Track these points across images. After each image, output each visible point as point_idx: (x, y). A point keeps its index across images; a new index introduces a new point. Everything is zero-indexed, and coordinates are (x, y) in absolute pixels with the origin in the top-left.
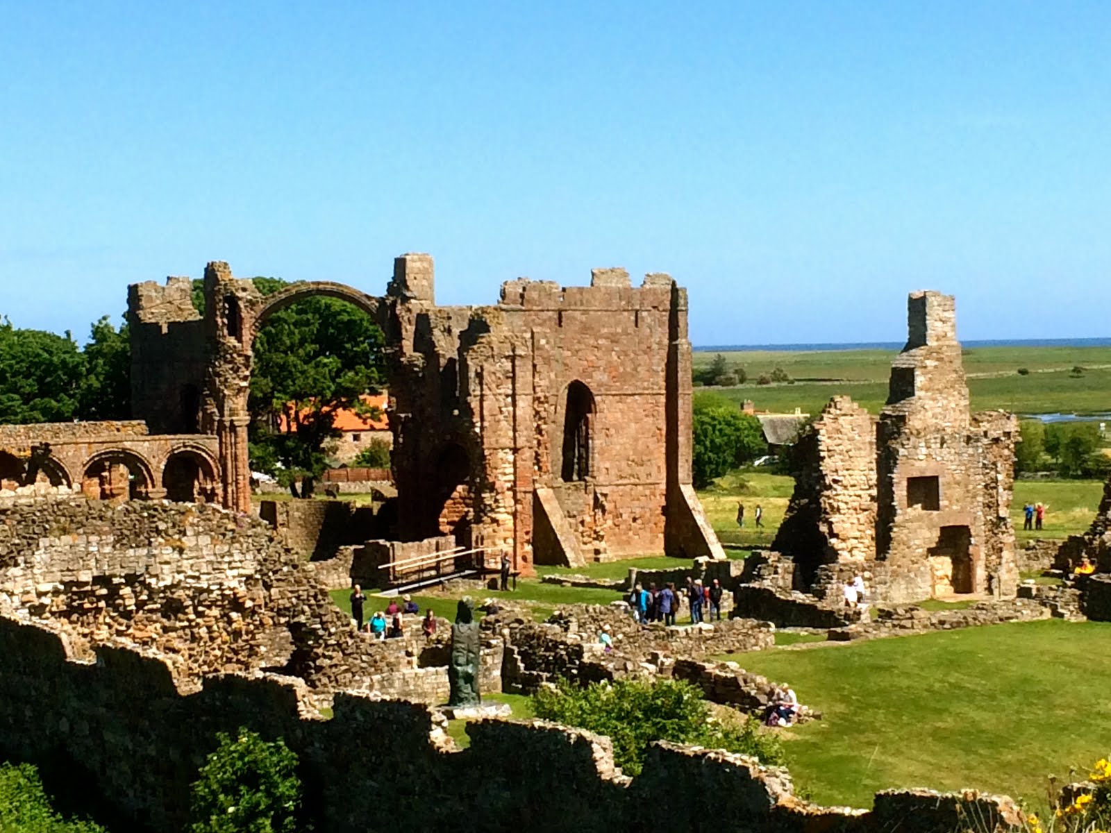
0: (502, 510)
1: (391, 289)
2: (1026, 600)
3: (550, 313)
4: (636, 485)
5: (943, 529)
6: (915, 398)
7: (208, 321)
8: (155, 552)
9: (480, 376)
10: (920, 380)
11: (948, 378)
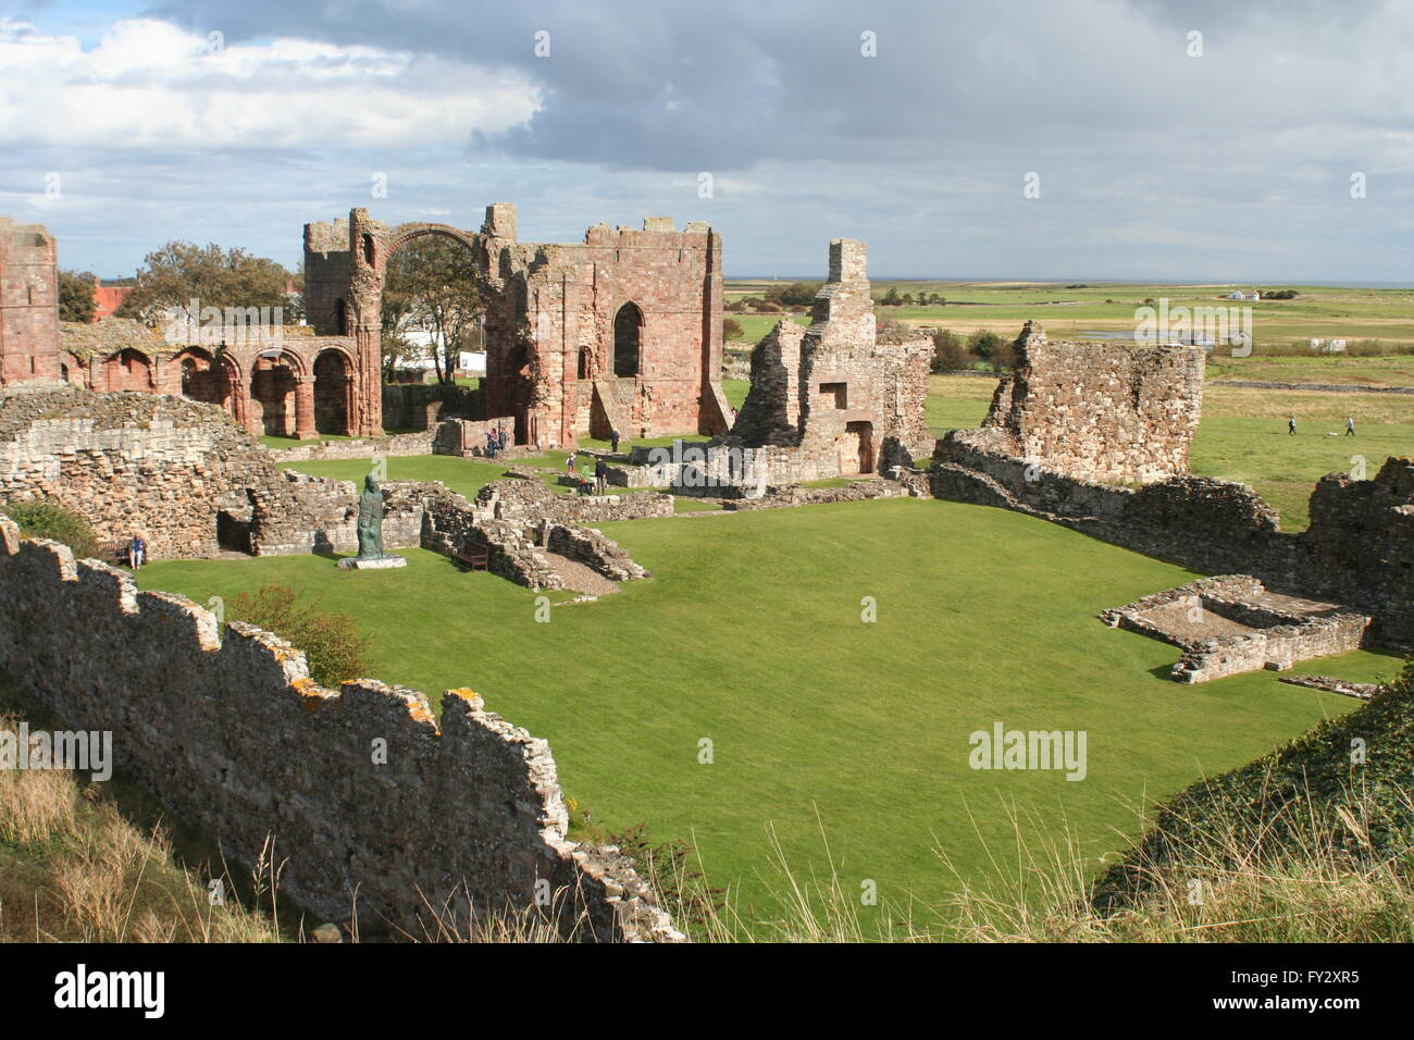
0: (552, 398)
1: (484, 230)
2: (890, 482)
3: (610, 250)
4: (676, 380)
5: (848, 423)
6: (830, 322)
7: (352, 252)
8: (128, 432)
9: (536, 297)
10: (834, 308)
11: (859, 307)
